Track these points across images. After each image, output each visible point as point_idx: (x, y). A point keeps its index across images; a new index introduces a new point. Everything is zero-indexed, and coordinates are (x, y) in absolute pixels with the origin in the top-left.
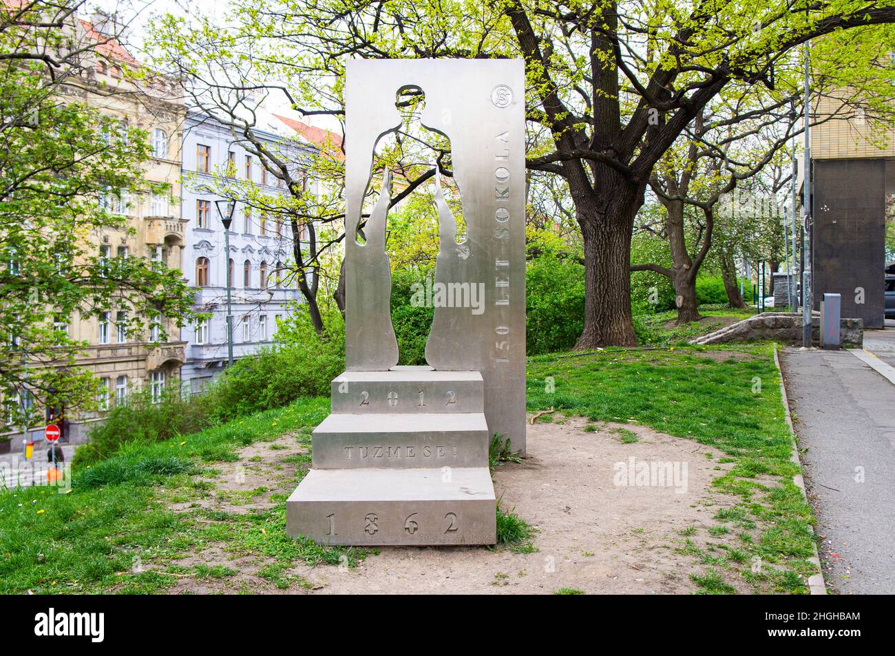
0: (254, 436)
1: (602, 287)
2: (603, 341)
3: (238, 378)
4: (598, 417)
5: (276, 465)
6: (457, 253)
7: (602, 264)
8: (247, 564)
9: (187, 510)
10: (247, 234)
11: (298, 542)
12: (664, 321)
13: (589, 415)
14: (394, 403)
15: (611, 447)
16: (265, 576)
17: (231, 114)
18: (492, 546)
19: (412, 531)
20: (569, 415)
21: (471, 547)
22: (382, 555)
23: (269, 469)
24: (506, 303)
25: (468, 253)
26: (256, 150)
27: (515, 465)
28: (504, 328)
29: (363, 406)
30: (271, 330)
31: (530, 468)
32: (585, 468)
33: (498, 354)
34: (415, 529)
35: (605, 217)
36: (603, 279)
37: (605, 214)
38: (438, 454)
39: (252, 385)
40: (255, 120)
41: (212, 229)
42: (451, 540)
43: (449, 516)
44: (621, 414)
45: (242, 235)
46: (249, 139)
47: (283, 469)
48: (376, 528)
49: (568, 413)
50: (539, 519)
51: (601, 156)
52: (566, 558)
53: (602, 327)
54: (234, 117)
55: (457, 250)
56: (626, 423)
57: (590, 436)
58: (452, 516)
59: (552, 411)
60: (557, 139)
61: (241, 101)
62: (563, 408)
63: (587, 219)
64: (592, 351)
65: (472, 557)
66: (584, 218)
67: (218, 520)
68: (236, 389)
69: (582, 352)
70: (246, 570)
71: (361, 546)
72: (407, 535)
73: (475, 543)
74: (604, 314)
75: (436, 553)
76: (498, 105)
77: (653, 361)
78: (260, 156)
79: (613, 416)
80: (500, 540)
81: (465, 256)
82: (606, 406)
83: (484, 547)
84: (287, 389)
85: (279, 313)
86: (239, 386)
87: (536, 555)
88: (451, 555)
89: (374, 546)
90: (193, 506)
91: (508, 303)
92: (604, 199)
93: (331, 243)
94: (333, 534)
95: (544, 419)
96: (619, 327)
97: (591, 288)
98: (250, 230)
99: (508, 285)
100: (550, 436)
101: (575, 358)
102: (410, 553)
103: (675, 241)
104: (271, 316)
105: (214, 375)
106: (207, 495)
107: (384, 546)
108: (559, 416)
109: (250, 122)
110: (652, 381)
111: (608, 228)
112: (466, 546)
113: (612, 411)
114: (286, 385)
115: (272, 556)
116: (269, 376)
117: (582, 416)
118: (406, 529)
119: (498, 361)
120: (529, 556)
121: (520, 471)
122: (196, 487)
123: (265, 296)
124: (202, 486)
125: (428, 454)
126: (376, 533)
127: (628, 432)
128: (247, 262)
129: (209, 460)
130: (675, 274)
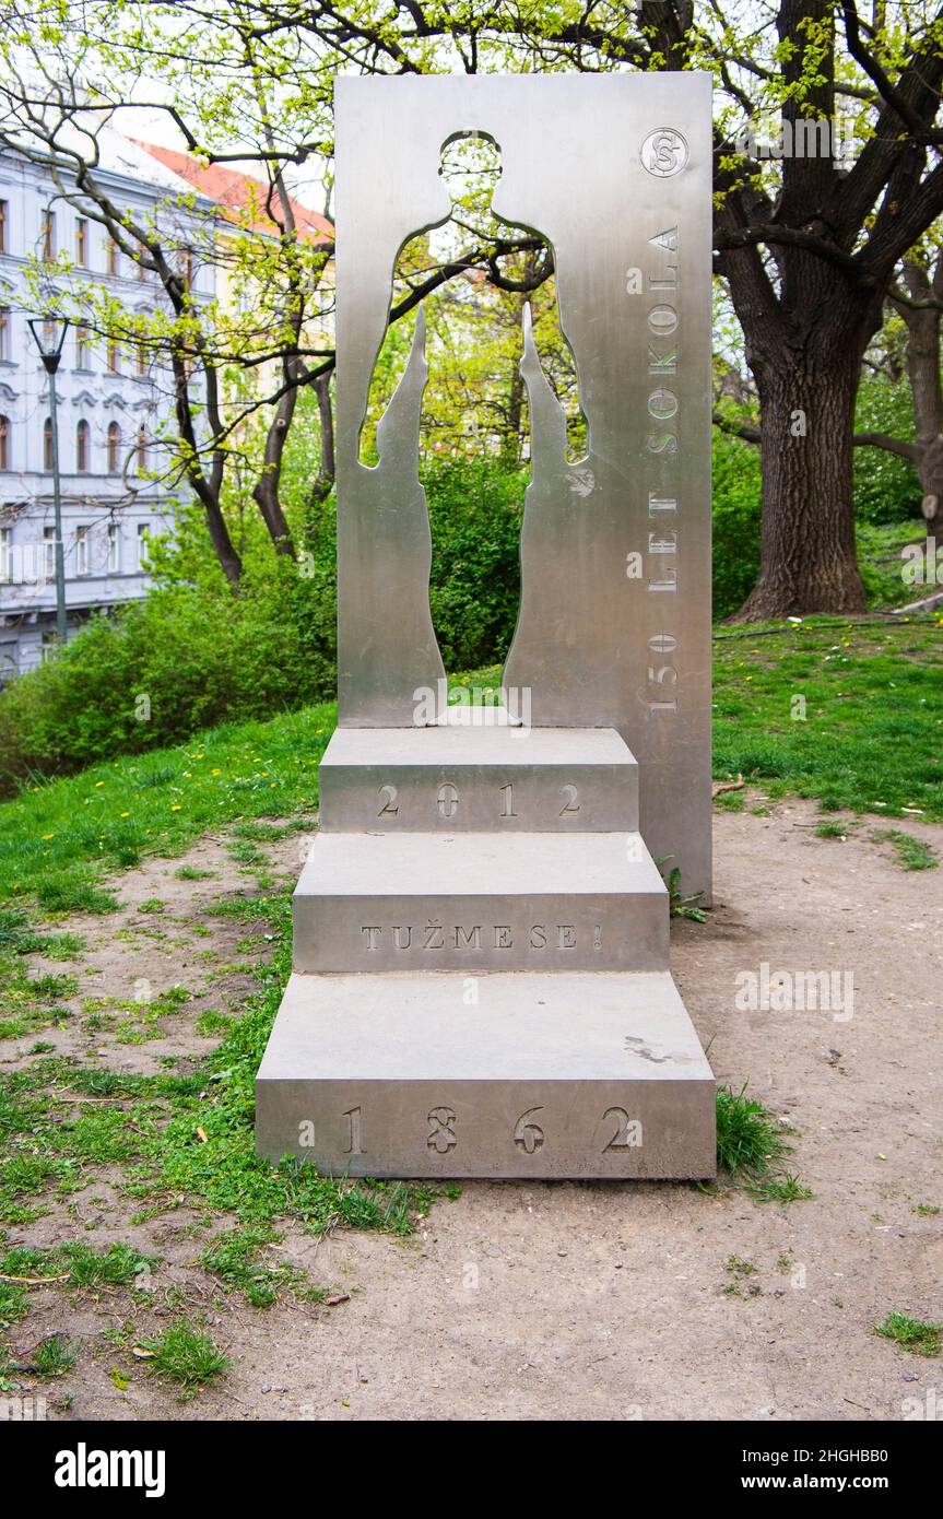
0: (142, 843)
1: (796, 494)
2: (800, 602)
3: (79, 668)
4: (840, 801)
5: (196, 921)
6: (570, 484)
7: (797, 451)
8: (175, 1235)
9: (25, 1063)
10: (82, 371)
11: (282, 1169)
12: (897, 545)
13: (820, 795)
14: (448, 809)
15: (882, 877)
16: (220, 1271)
17: (51, 142)
18: (706, 1182)
19: (530, 1146)
20: (776, 794)
21: (659, 1184)
22: (464, 1200)
23: (184, 934)
24: (670, 586)
25: (591, 484)
26: (100, 212)
27: (693, 927)
28: (667, 638)
29: (387, 816)
30: (131, 554)
31: (727, 937)
32: (842, 936)
33: (654, 692)
34: (538, 1142)
35: (805, 358)
36: (800, 480)
37: (805, 351)
38: (562, 942)
39: (107, 680)
40: (97, 155)
41: (14, 361)
42: (616, 1168)
43: (610, 1115)
44: (887, 796)
45: (73, 373)
46: (87, 193)
47: (211, 934)
48: (451, 1139)
49: (775, 789)
50: (783, 1092)
51: (802, 238)
52: (877, 1218)
53: (796, 576)
54: (55, 148)
55: (568, 477)
56: (900, 816)
57: (830, 849)
58: (619, 1114)
59: (740, 783)
60: (719, 206)
61: (69, 117)
62: (761, 776)
63: (767, 359)
64: (781, 627)
65: (663, 1209)
66: (761, 359)
67: (96, 1094)
68: (77, 688)
69: (758, 627)
70: (176, 1254)
71: (420, 1179)
72: (519, 1155)
73: (670, 1176)
74: (801, 547)
75: (585, 1196)
76: (656, 172)
77: (912, 651)
78: (108, 225)
79: (870, 799)
80: (723, 1164)
81: (584, 490)
82: (853, 775)
83: (691, 1184)
84: (176, 687)
85: (143, 520)
86: (81, 681)
87: (808, 1208)
88: (616, 1200)
89: (449, 1179)
90: (39, 1050)
91: (673, 588)
92: (802, 320)
93: (258, 404)
94: (357, 1152)
95: (727, 803)
96: (831, 575)
97: (774, 497)
98: (88, 363)
99: (674, 550)
100: (746, 846)
101: (748, 642)
102: (528, 1196)
103: (922, 388)
104: (129, 527)
105: (23, 639)
106: (65, 1016)
107: (470, 1179)
108: (756, 795)
109: (89, 158)
110: (927, 706)
111: (809, 379)
112: (651, 1181)
113: (864, 786)
114: (174, 680)
115: (230, 1209)
116: (142, 659)
117: (804, 797)
118: (517, 1141)
119: (654, 706)
120: (792, 1207)
121: (707, 945)
122: (37, 989)
123: (116, 489)
124: (48, 989)
125: (539, 941)
126: (452, 1151)
127: (910, 841)
128: (83, 425)
129: (58, 909)
130: (922, 453)
